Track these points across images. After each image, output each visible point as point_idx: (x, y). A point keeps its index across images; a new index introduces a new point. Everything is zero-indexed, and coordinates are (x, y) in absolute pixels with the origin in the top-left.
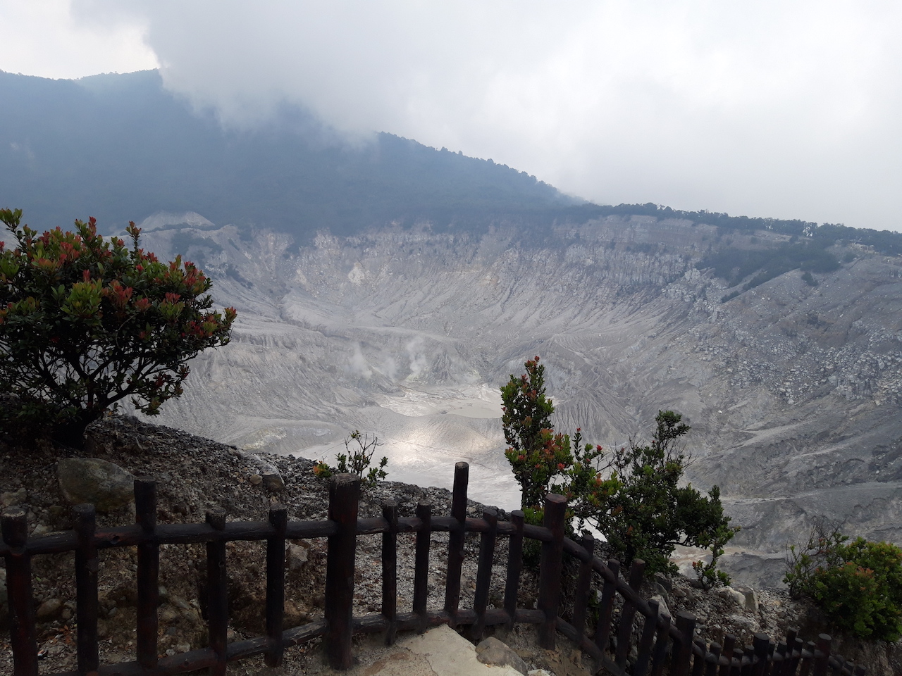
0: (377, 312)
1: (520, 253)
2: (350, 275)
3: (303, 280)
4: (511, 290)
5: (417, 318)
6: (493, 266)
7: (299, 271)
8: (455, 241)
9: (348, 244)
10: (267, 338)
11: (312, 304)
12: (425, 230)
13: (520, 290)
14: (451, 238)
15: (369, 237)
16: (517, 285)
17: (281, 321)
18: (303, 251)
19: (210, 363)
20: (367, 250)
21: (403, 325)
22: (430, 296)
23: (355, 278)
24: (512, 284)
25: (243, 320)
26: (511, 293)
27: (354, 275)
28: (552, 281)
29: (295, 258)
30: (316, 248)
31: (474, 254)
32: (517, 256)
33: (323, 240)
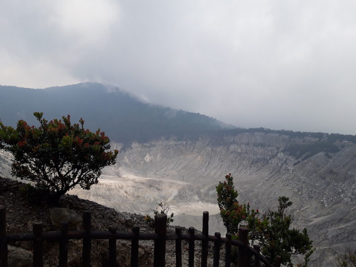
0: (156, 172)
1: (211, 148)
2: (145, 158)
3: (127, 161)
4: (209, 162)
5: (172, 174)
6: (201, 153)
7: (125, 158)
8: (186, 144)
9: (145, 146)
10: (112, 185)
11: (130, 170)
12: (174, 140)
13: (212, 162)
14: (184, 143)
15: (153, 143)
16: (211, 160)
17: (118, 177)
18: (127, 149)
19: (89, 195)
20: (152, 148)
21: (166, 177)
22: (177, 166)
23: (147, 159)
24: (209, 160)
25: (103, 178)
26: (209, 163)
27: (147, 158)
28: (225, 158)
29: (124, 152)
30: (132, 148)
31: (194, 148)
32: (210, 149)
33: (135, 145)
